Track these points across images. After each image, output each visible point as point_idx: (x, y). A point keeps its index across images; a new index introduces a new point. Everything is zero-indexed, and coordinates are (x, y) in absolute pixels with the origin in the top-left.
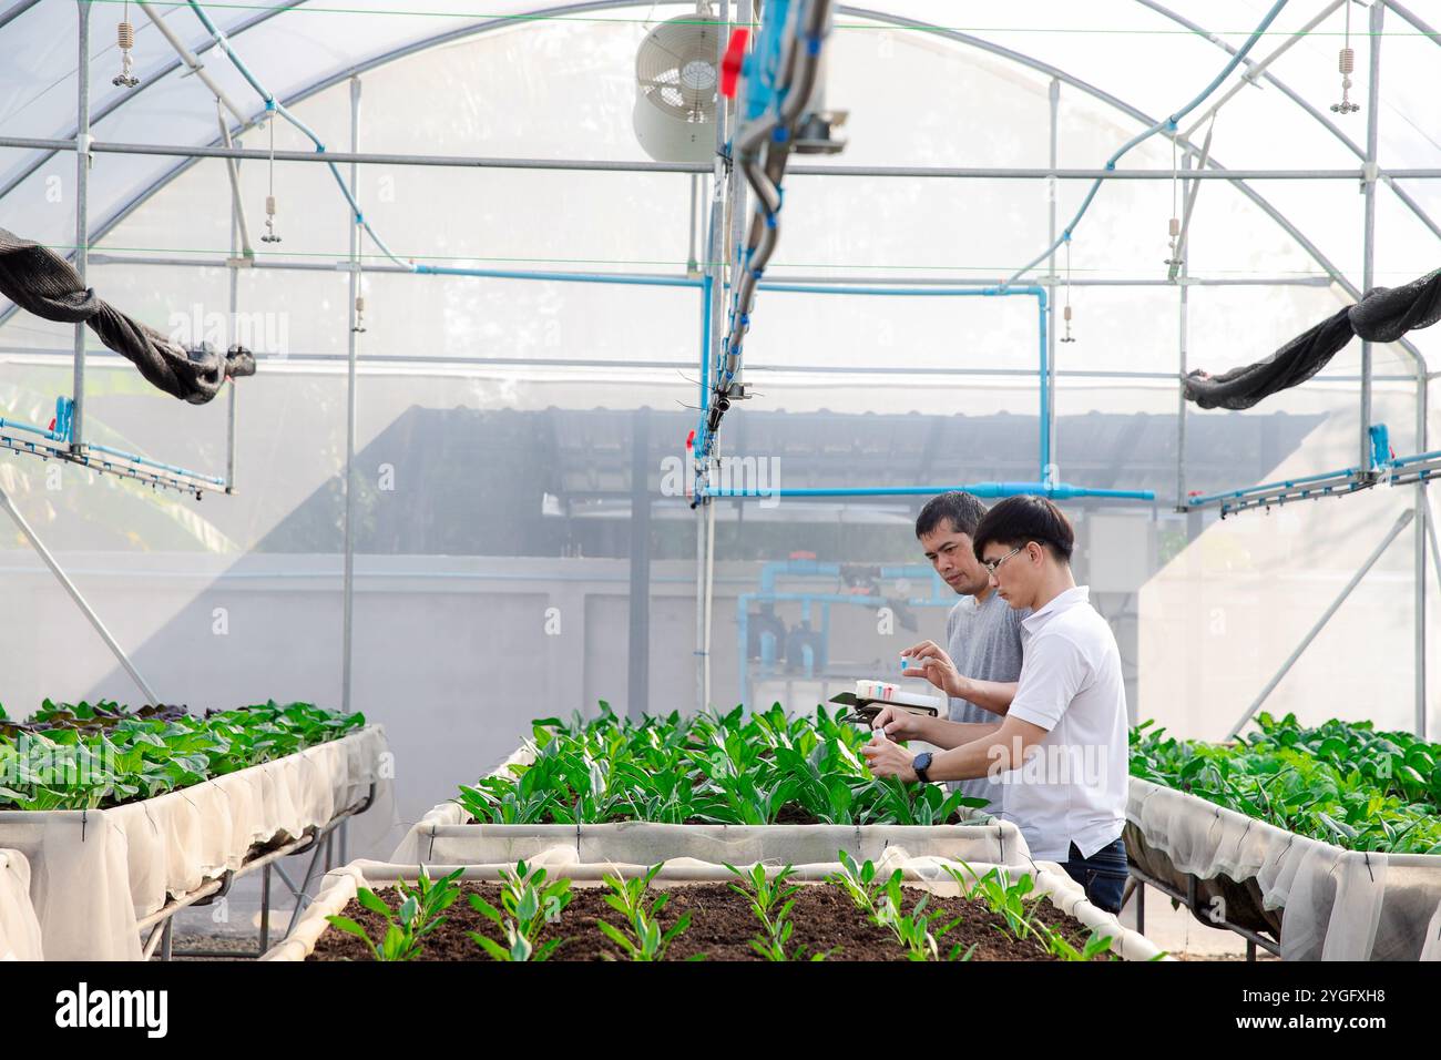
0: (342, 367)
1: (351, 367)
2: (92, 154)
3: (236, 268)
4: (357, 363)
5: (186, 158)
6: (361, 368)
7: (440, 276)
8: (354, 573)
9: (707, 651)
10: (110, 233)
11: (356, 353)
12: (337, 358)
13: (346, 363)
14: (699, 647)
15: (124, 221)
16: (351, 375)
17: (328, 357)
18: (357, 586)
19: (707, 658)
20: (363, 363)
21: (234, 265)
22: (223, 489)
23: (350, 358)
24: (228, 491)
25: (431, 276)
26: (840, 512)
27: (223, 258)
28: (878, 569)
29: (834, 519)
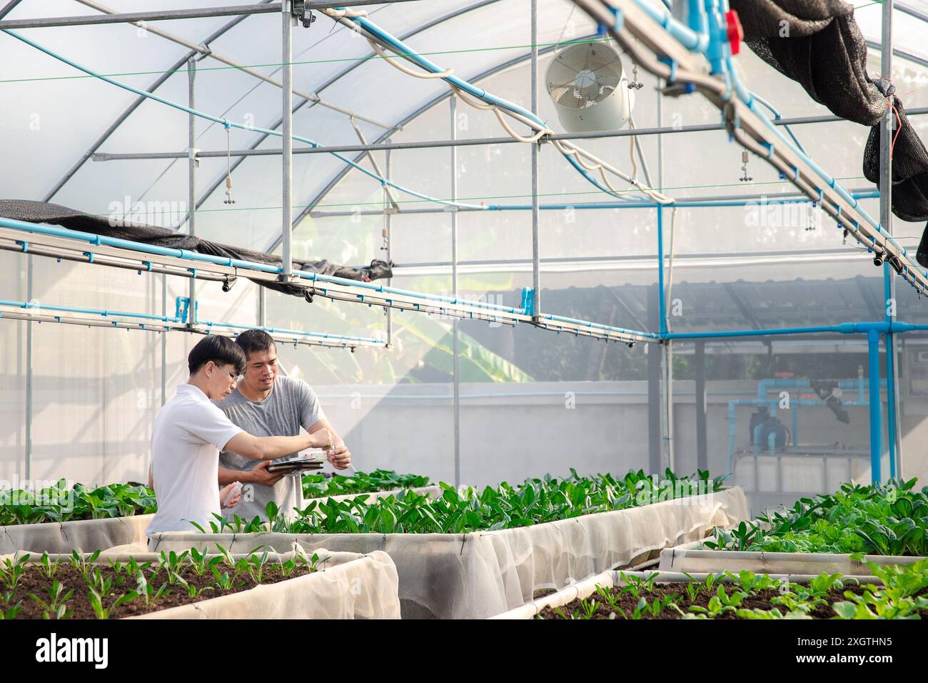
0: (449, 269)
1: (454, 269)
2: (198, 159)
3: (389, 214)
4: (457, 266)
5: (361, 152)
6: (460, 269)
7: (503, 211)
8: (460, 396)
9: (670, 437)
10: (324, 199)
11: (457, 261)
12: (447, 264)
13: (452, 266)
14: (666, 434)
15: (331, 191)
16: (454, 274)
17: (441, 264)
18: (461, 402)
19: (671, 441)
20: (460, 266)
21: (388, 213)
22: (384, 345)
23: (453, 264)
24: (387, 346)
25: (498, 211)
26: (837, 346)
27: (381, 208)
28: (837, 383)
29: (832, 350)
